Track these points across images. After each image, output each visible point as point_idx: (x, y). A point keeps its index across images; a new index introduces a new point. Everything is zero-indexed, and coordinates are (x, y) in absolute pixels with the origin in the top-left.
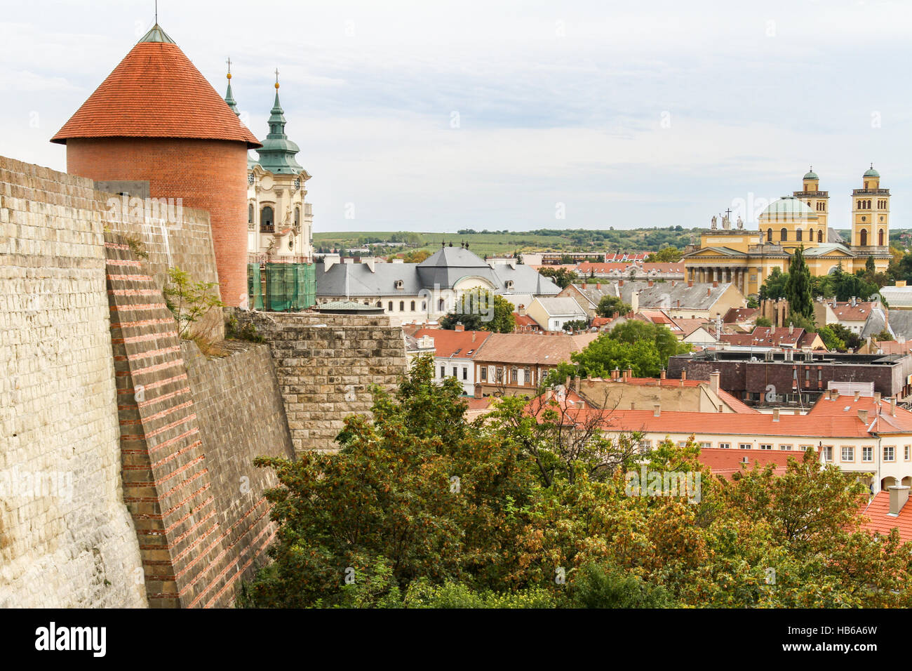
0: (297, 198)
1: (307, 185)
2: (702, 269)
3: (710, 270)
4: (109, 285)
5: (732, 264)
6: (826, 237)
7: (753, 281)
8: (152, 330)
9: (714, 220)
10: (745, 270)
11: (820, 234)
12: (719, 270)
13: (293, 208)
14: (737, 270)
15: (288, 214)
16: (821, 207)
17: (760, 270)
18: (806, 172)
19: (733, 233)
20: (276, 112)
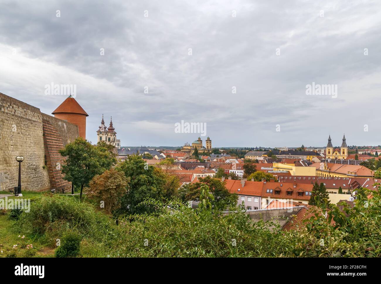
0: (114, 137)
1: (116, 135)
2: (183, 152)
3: (185, 152)
4: (43, 128)
5: (188, 151)
6: (202, 147)
7: (191, 153)
8: (54, 137)
9: (185, 144)
10: (190, 152)
11: (201, 147)
12: (186, 152)
13: (113, 138)
14: (189, 152)
15: (113, 139)
16: (201, 143)
17: (192, 152)
18: (198, 137)
19: (188, 146)
20: (111, 123)
